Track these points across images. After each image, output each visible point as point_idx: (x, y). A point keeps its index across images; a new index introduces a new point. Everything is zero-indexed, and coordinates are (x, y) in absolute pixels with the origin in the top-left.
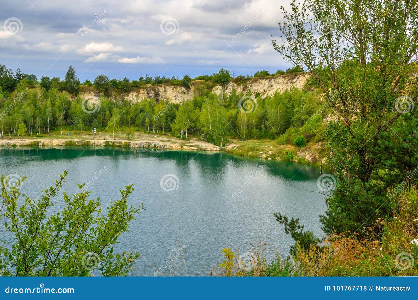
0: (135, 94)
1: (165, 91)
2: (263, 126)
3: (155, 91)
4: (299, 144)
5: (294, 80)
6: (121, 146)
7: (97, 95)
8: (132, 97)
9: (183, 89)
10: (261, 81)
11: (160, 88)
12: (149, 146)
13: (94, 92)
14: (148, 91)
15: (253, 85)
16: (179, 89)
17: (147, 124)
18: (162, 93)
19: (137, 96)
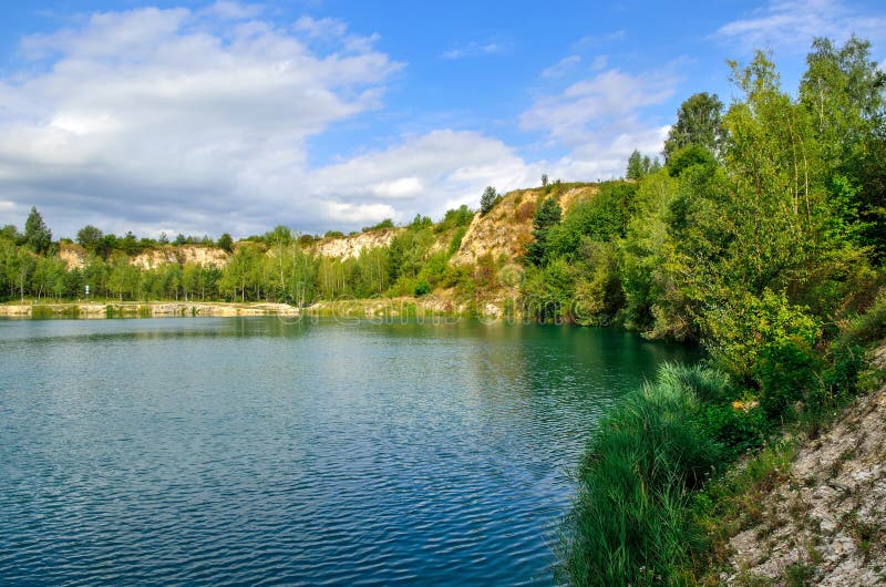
0: (145, 257)
1: (194, 255)
2: (357, 281)
3: (177, 254)
4: (419, 293)
5: (383, 238)
6: (135, 312)
7: (81, 255)
8: (142, 261)
9: (222, 252)
10: (336, 241)
11: (185, 250)
12: (183, 310)
13: (76, 252)
14: (166, 255)
15: (326, 247)
16: (215, 252)
17: (175, 287)
18: (189, 258)
19: (150, 261)
